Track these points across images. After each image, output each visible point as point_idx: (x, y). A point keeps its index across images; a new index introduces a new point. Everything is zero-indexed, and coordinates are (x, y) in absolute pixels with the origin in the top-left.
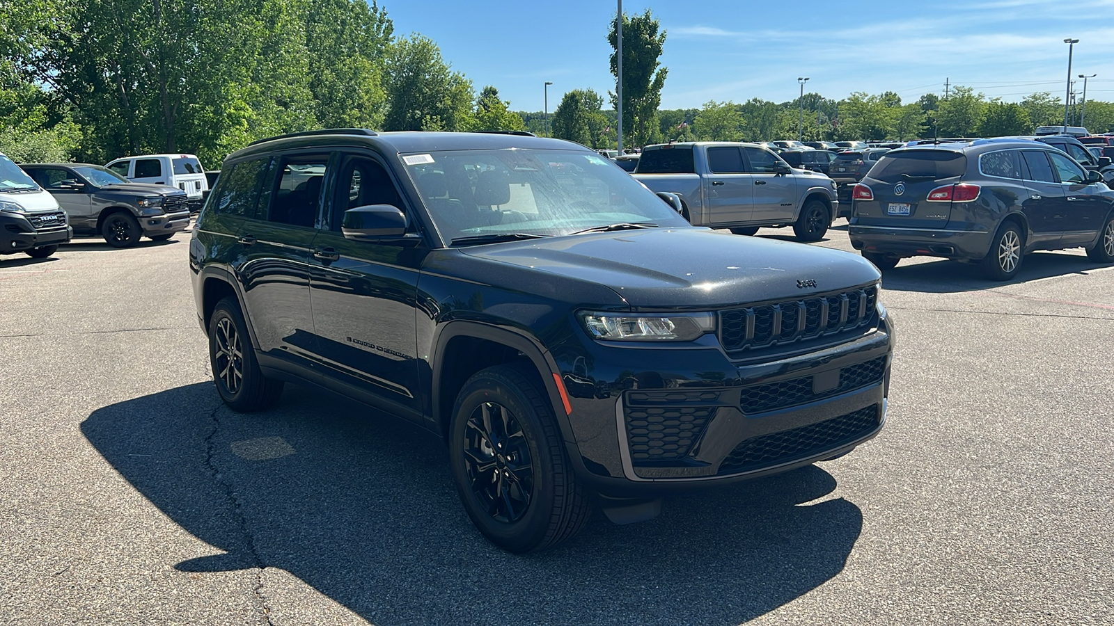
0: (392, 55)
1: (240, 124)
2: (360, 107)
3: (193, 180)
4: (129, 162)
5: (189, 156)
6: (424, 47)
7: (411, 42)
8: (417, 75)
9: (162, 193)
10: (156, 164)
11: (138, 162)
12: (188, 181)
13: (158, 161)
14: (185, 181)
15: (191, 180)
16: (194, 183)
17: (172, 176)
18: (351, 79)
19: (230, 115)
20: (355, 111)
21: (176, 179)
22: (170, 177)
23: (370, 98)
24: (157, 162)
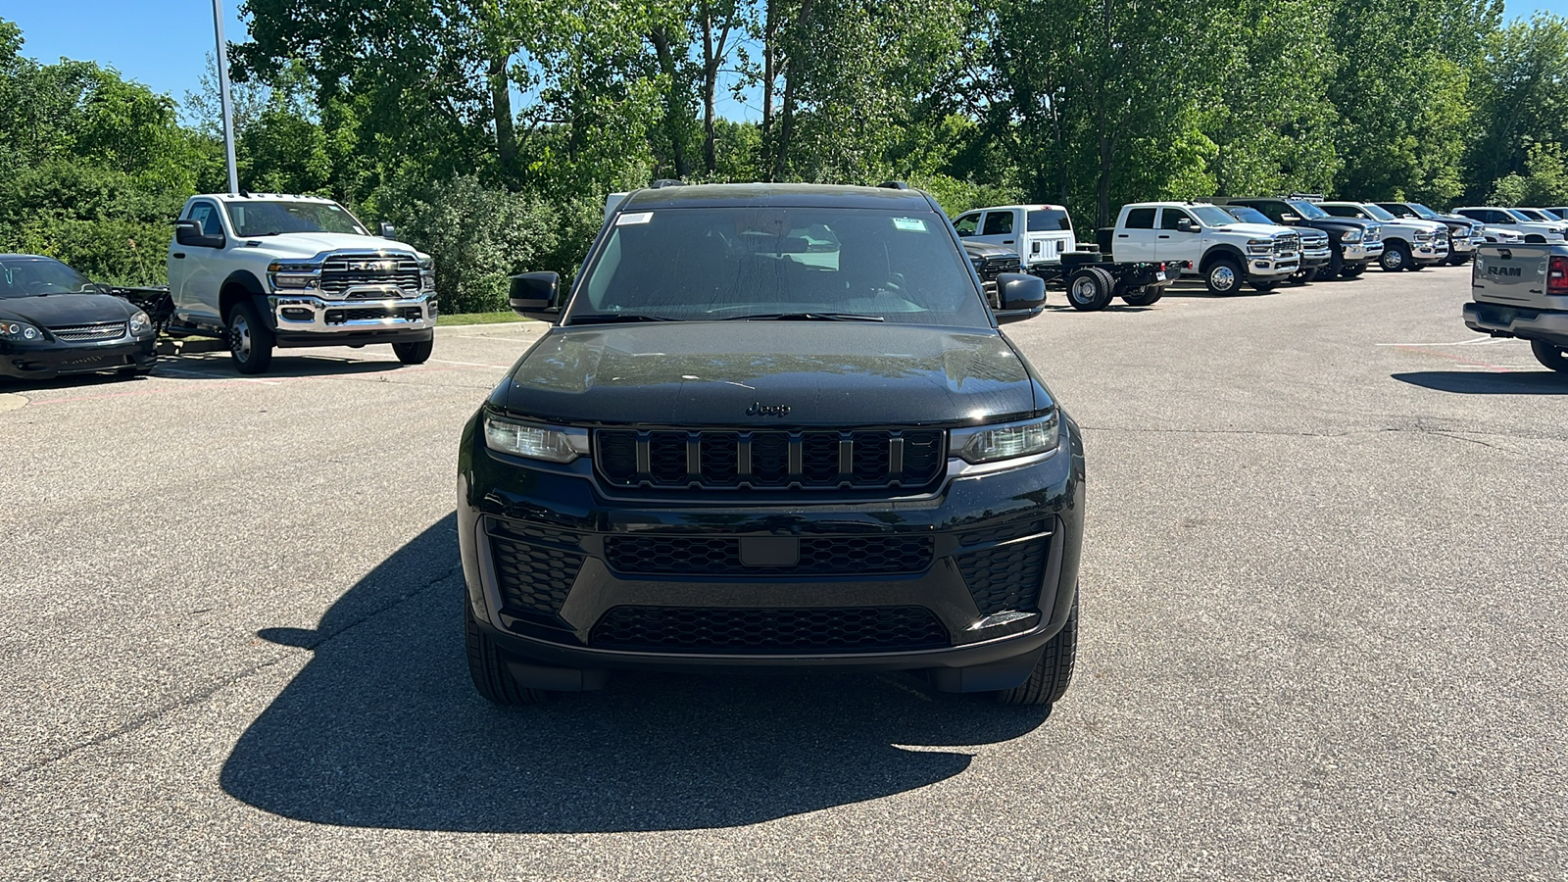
0: (1495, 49)
1: (1192, 161)
2: (1421, 134)
3: (1054, 239)
4: (979, 215)
5: (1054, 207)
6: (1552, 35)
7: (1532, 27)
8: (1535, 78)
9: (983, 255)
10: (1008, 216)
11: (989, 214)
12: (1046, 240)
13: (1011, 213)
14: (1042, 240)
15: (1050, 240)
16: (1055, 243)
17: (1024, 233)
18: (1413, 90)
19: (1180, 151)
20: (1412, 141)
21: (1028, 238)
22: (1021, 235)
23: (1442, 118)
24: (1009, 214)
